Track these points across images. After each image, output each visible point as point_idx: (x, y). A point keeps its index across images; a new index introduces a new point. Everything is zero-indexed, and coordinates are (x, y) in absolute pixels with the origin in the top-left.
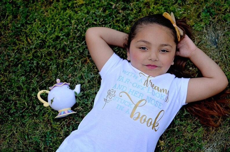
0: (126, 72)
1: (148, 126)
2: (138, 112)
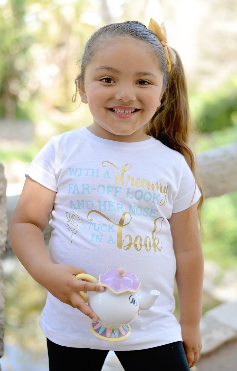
1: (148, 251)
2: (127, 236)
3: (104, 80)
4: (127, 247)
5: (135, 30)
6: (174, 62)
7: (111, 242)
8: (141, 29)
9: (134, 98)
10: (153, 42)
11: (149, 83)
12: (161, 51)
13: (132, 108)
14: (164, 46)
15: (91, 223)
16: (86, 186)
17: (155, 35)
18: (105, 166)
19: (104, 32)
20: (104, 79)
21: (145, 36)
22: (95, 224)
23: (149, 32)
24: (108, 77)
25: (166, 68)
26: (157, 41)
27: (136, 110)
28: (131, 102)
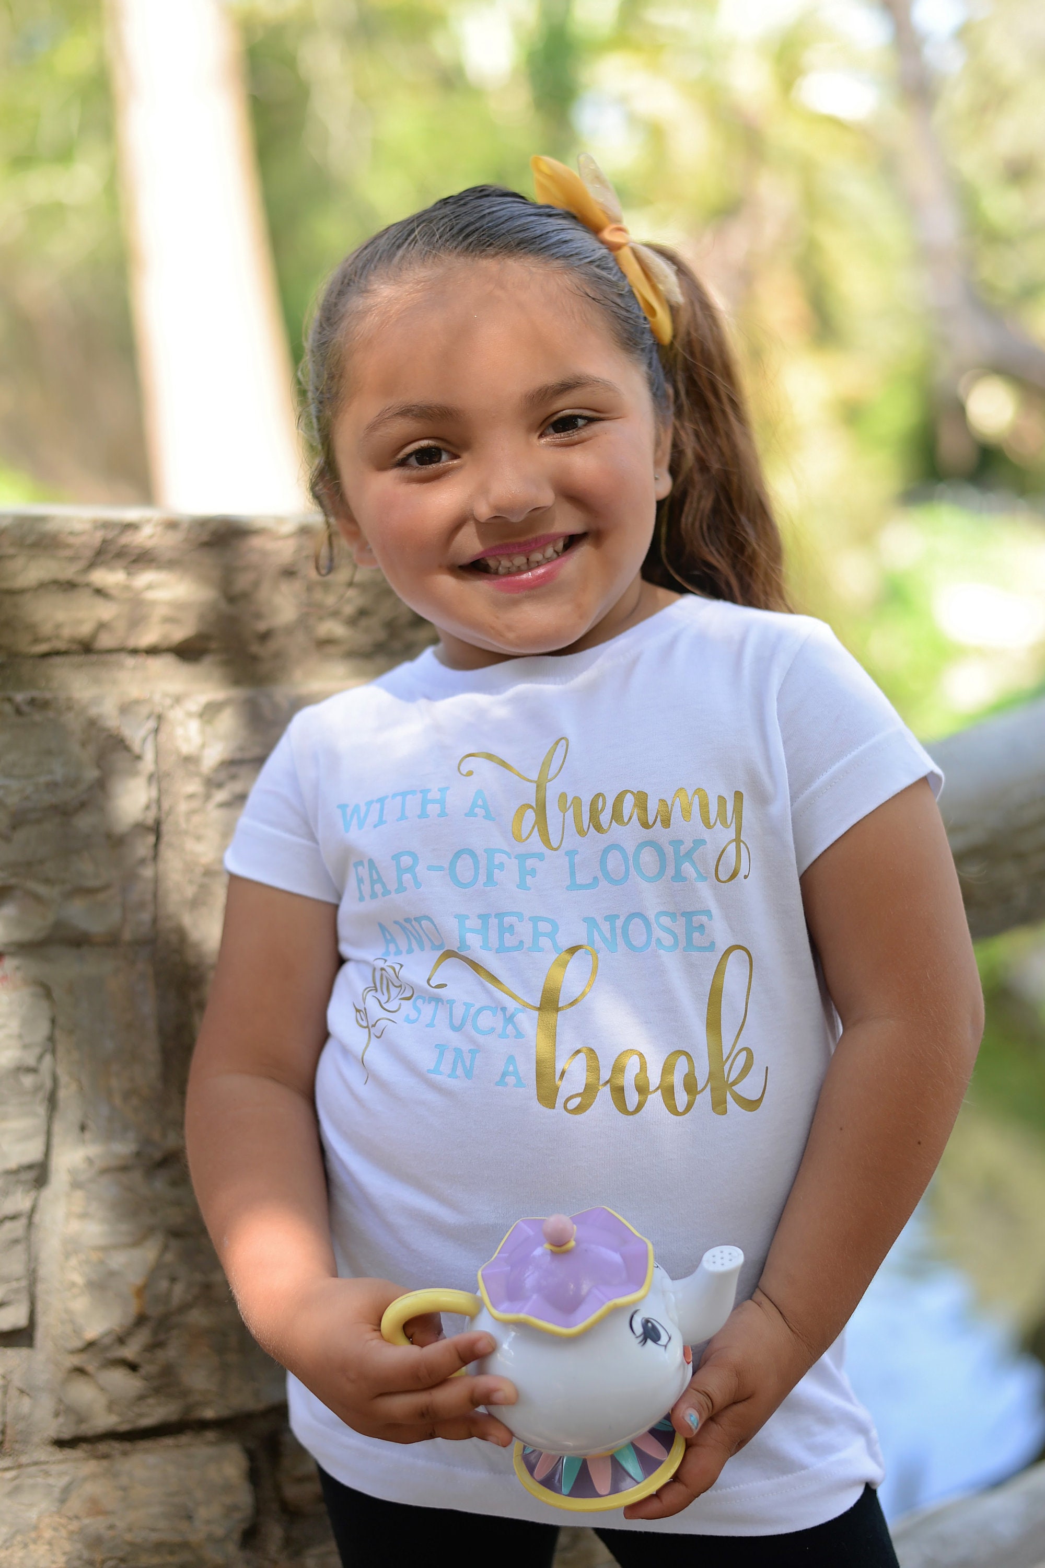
0: (363, 809)
1: (677, 1113)
2: (578, 1052)
3: (413, 461)
4: (578, 1100)
5: (477, 225)
6: (678, 297)
7: (511, 1080)
8: (502, 213)
9: (547, 497)
10: (565, 249)
11: (591, 420)
12: (604, 273)
13: (552, 539)
14: (614, 248)
15: (438, 1000)
16: (406, 860)
17: (564, 218)
18: (470, 773)
19: (358, 274)
20: (410, 455)
21: (521, 235)
22: (451, 1002)
23: (535, 215)
24: (424, 443)
25: (643, 333)
26: (580, 238)
27: (572, 541)
28: (537, 515)
